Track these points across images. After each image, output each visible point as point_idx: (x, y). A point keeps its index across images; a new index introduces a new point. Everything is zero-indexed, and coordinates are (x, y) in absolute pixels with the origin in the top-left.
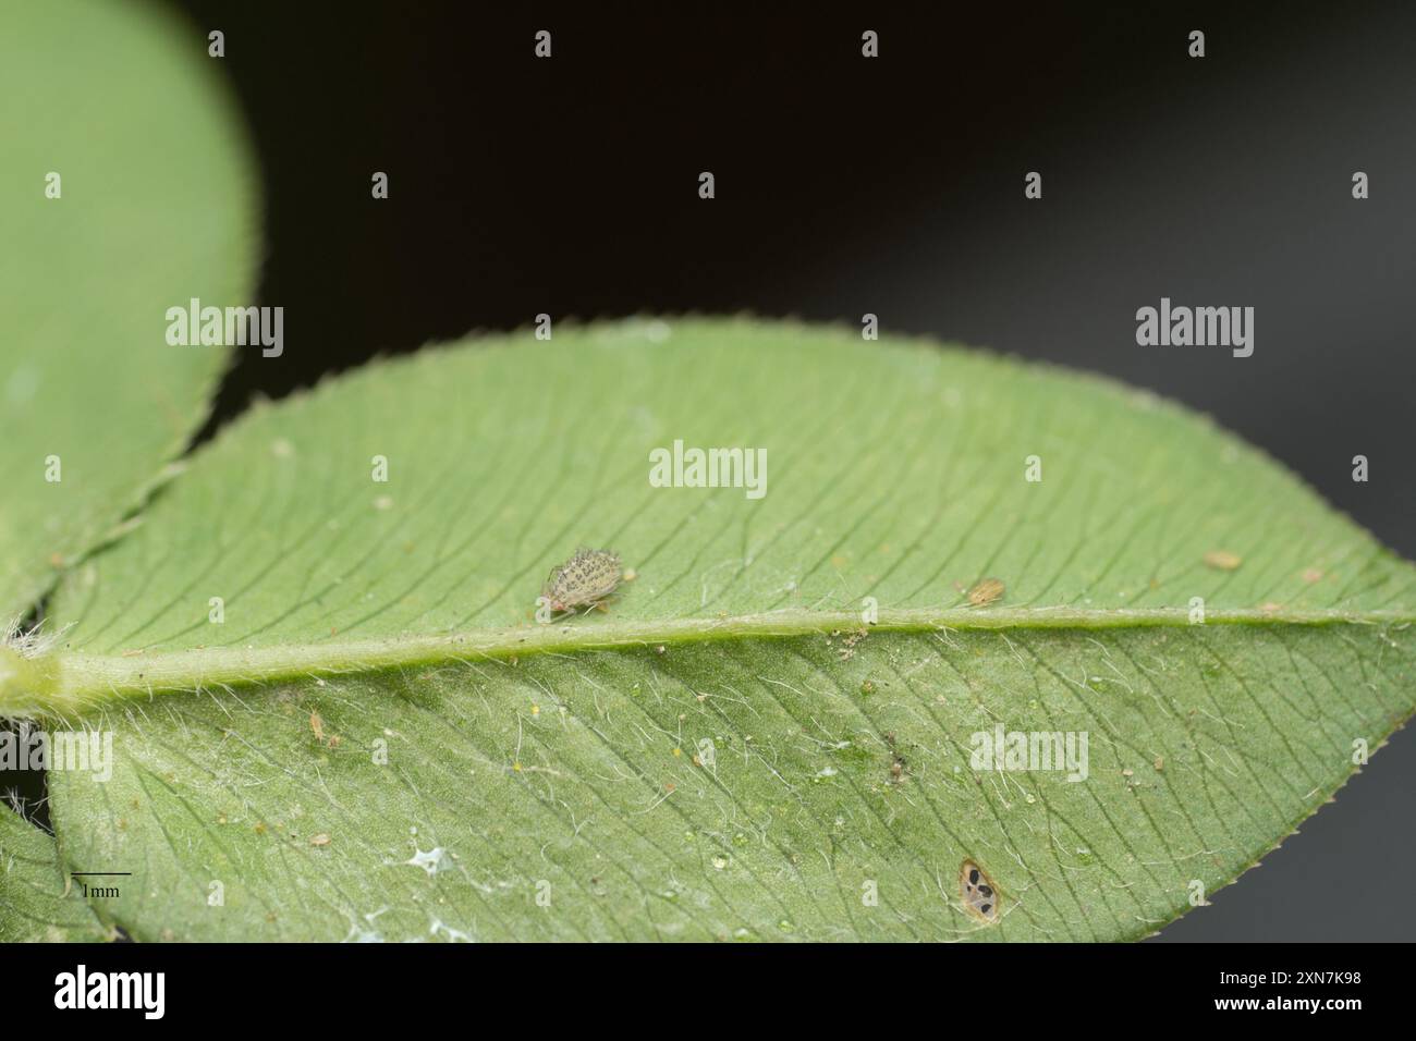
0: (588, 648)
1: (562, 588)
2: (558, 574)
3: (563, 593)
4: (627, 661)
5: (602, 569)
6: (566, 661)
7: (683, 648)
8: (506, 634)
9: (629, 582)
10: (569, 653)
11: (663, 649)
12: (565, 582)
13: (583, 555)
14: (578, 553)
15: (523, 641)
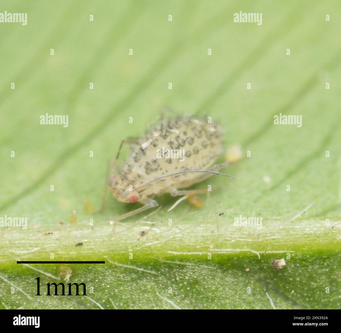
0: (173, 258)
1: (138, 169)
2: (132, 149)
3: (139, 176)
4: (230, 279)
5: (198, 143)
6: (142, 275)
7: (313, 263)
8: (56, 234)
9: (235, 165)
10: (146, 264)
11: (282, 263)
12: (143, 160)
13: (169, 122)
14: (162, 119)
15: (80, 244)
